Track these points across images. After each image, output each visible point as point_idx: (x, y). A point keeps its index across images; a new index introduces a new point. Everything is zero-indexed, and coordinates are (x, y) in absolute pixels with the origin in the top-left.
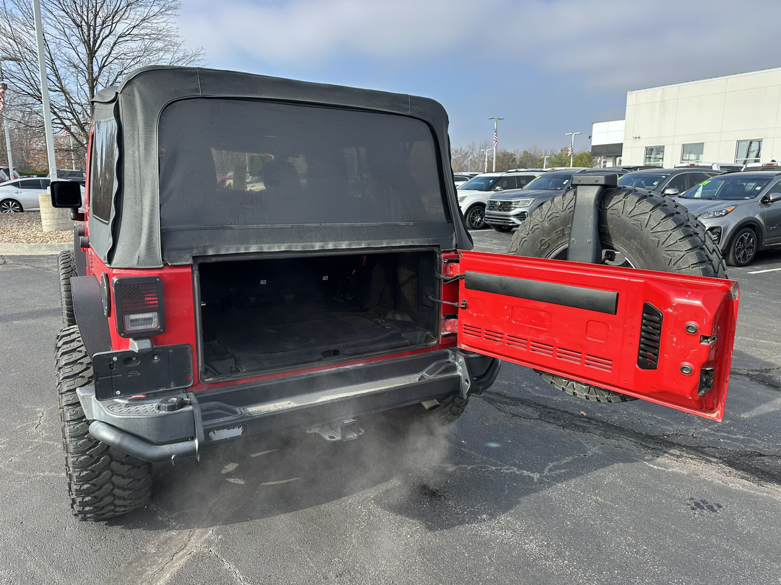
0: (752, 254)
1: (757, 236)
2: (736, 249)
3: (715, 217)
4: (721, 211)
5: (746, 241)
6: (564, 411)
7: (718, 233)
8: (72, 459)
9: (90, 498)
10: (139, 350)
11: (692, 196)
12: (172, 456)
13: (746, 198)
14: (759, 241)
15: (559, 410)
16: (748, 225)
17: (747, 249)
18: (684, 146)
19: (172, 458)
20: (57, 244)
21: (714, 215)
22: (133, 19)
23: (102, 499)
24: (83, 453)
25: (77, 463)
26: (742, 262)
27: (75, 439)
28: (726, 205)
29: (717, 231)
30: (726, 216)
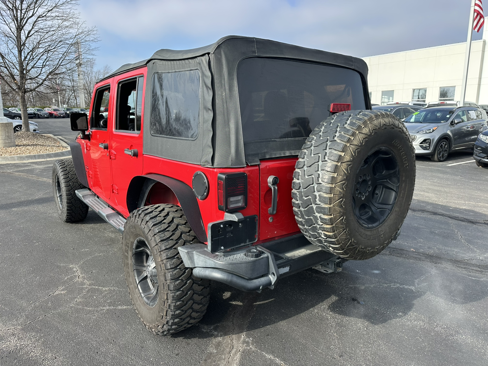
0: (446, 155)
1: (449, 144)
2: (439, 152)
3: (426, 133)
4: (430, 130)
5: (443, 147)
6: (401, 249)
7: (429, 142)
8: (172, 295)
9: (178, 320)
10: (238, 220)
11: (409, 121)
12: (260, 287)
13: (442, 122)
14: (450, 147)
15: (398, 249)
16: (444, 138)
17: (444, 151)
18: (383, 92)
19: (261, 288)
20: (9, 157)
21: (426, 132)
22: (49, 6)
23: (184, 320)
24: (178, 290)
25: (175, 297)
26: (441, 159)
27: (173, 281)
28: (433, 126)
29: (428, 141)
30: (433, 132)
